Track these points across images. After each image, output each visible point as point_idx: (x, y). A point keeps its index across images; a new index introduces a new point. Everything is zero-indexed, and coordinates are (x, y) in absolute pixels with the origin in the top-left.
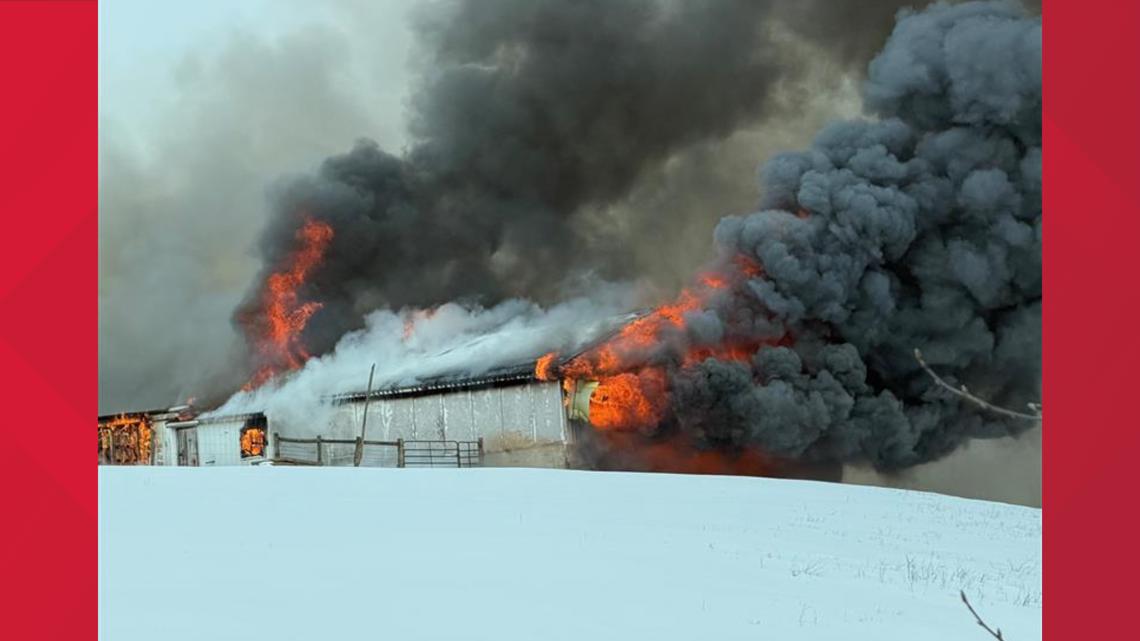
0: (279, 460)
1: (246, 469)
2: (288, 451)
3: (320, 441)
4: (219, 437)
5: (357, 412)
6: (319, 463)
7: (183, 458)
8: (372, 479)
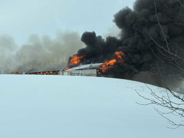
0: (71, 75)
1: (68, 76)
2: (72, 74)
3: (74, 73)
4: (65, 73)
5: (78, 71)
6: (74, 75)
7: (62, 75)
8: (79, 77)
